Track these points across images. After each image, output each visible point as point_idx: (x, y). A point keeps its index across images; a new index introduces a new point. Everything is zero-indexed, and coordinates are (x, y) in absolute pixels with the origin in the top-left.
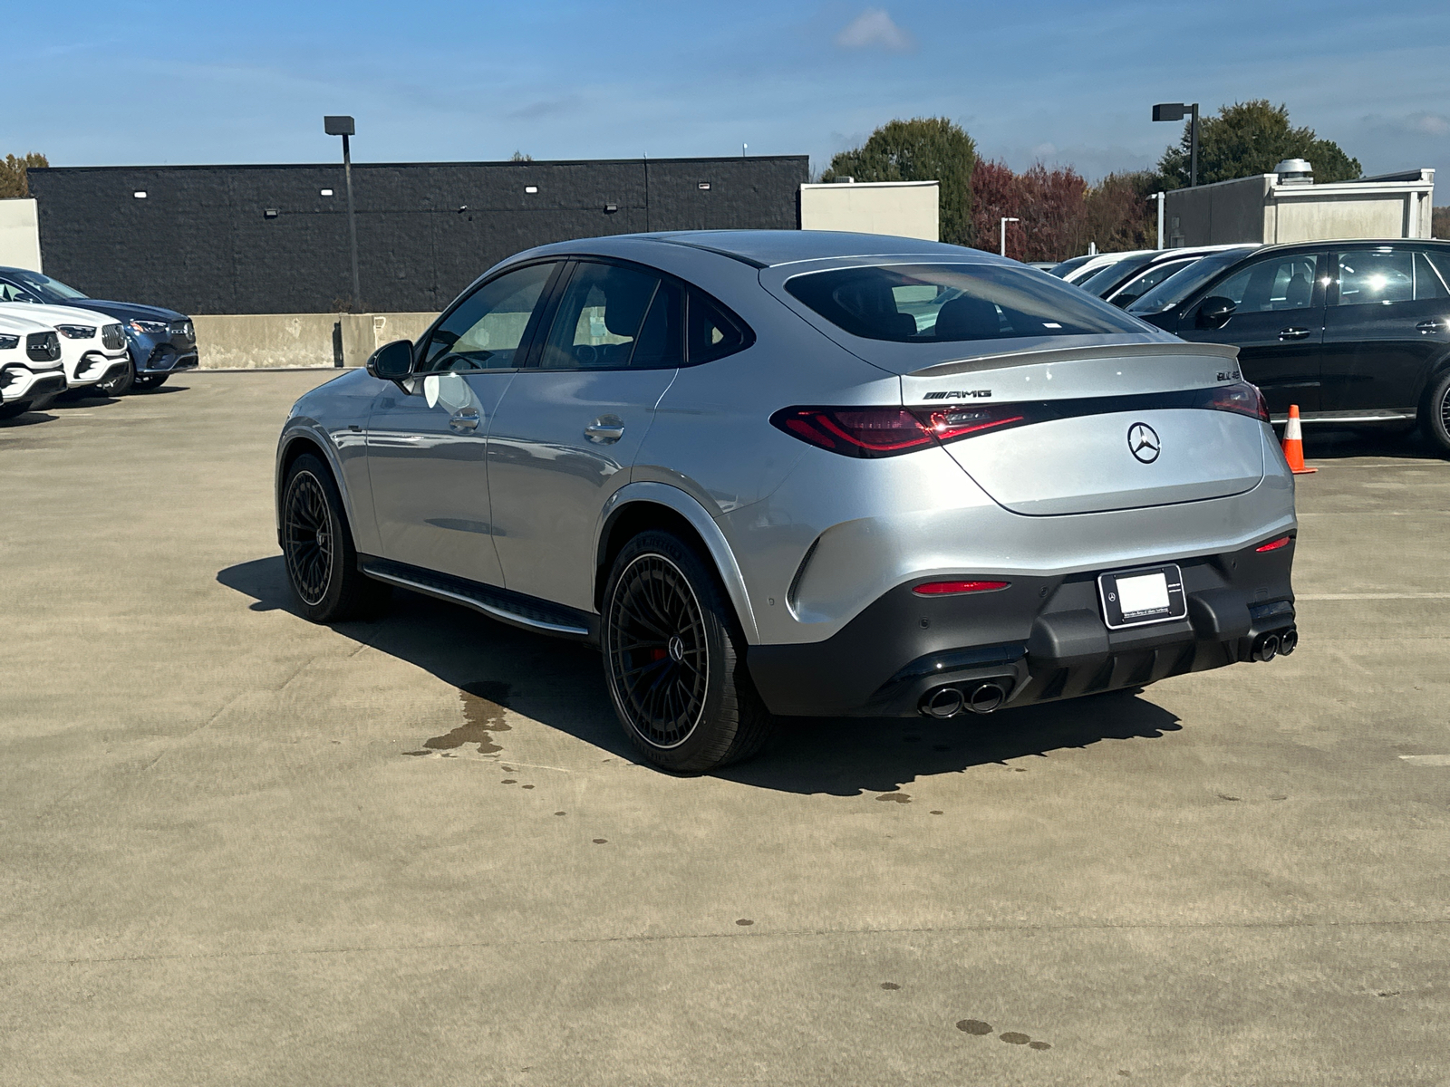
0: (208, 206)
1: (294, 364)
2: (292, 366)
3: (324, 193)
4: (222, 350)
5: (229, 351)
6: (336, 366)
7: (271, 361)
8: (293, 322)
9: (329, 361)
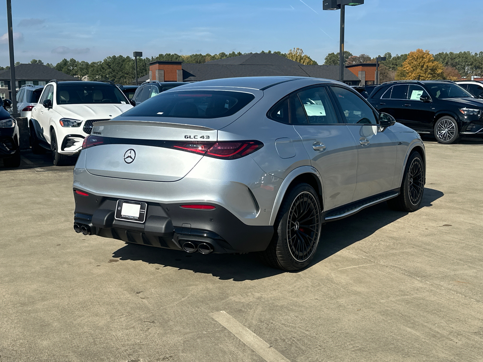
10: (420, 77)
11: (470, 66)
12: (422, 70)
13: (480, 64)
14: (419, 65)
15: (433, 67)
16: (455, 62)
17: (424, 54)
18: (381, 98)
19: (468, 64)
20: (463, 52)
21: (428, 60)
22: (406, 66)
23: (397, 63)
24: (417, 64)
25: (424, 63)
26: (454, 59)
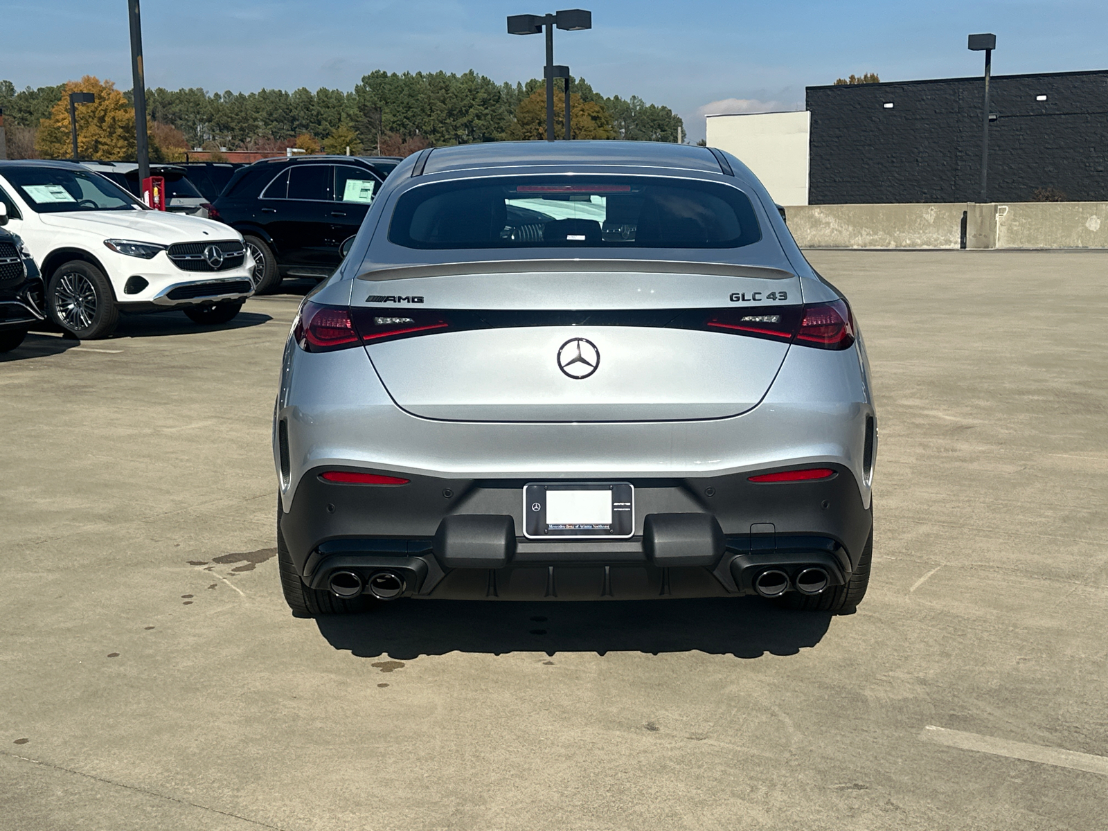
0: (940, 113)
1: (927, 245)
2: (925, 247)
3: (1040, 98)
4: (871, 232)
5: (876, 234)
6: (961, 248)
7: (908, 242)
8: (929, 210)
9: (956, 243)
10: (100, 146)
11: (207, 124)
12: (101, 127)
13: (229, 120)
14: (92, 114)
15: (127, 122)
16: (170, 111)
17: (101, 89)
18: (261, 197)
19: (203, 119)
20: (187, 89)
21: (113, 105)
22: (62, 116)
23: (32, 109)
24: (88, 112)
25: (105, 111)
26: (170, 104)
